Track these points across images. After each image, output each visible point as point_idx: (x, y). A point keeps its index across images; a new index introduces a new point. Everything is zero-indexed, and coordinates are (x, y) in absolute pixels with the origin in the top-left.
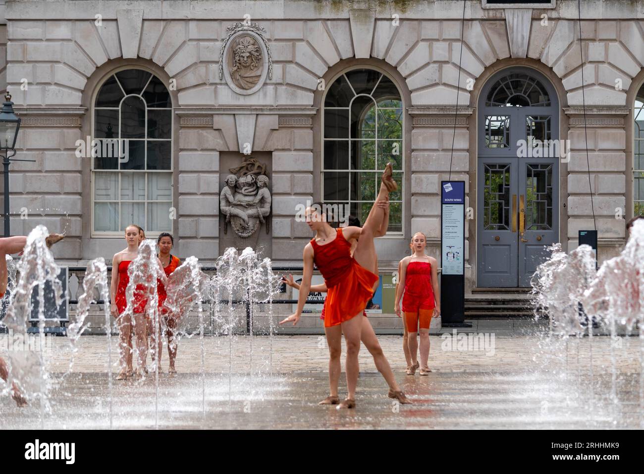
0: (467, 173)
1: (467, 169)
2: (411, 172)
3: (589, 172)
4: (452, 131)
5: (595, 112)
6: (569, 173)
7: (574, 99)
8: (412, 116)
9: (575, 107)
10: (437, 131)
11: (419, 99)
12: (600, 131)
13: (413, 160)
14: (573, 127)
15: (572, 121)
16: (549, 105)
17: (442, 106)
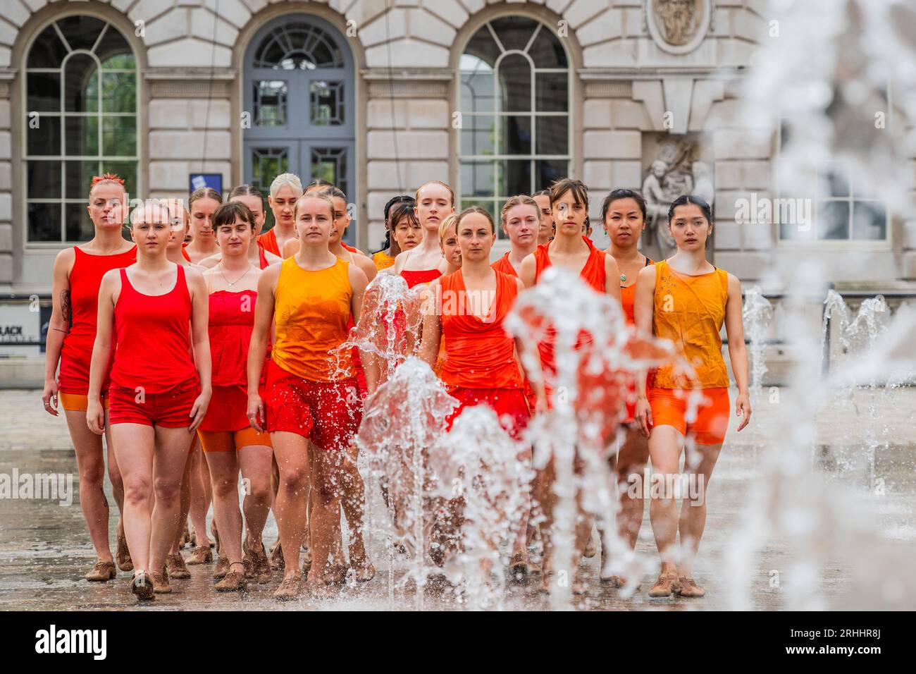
0: (228, 161)
1: (227, 155)
2: (149, 160)
3: (397, 160)
4: (206, 103)
5: (405, 76)
6: (369, 160)
7: (376, 58)
8: (150, 82)
9: (377, 70)
10: (184, 102)
11: (159, 58)
12: (413, 103)
13: (152, 144)
14: (376, 98)
15: (374, 90)
16: (341, 66)
17: (191, 68)
